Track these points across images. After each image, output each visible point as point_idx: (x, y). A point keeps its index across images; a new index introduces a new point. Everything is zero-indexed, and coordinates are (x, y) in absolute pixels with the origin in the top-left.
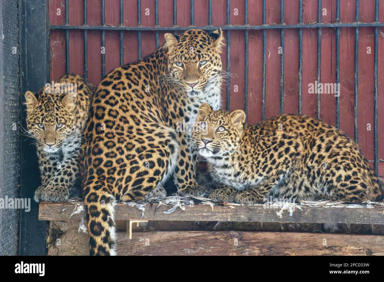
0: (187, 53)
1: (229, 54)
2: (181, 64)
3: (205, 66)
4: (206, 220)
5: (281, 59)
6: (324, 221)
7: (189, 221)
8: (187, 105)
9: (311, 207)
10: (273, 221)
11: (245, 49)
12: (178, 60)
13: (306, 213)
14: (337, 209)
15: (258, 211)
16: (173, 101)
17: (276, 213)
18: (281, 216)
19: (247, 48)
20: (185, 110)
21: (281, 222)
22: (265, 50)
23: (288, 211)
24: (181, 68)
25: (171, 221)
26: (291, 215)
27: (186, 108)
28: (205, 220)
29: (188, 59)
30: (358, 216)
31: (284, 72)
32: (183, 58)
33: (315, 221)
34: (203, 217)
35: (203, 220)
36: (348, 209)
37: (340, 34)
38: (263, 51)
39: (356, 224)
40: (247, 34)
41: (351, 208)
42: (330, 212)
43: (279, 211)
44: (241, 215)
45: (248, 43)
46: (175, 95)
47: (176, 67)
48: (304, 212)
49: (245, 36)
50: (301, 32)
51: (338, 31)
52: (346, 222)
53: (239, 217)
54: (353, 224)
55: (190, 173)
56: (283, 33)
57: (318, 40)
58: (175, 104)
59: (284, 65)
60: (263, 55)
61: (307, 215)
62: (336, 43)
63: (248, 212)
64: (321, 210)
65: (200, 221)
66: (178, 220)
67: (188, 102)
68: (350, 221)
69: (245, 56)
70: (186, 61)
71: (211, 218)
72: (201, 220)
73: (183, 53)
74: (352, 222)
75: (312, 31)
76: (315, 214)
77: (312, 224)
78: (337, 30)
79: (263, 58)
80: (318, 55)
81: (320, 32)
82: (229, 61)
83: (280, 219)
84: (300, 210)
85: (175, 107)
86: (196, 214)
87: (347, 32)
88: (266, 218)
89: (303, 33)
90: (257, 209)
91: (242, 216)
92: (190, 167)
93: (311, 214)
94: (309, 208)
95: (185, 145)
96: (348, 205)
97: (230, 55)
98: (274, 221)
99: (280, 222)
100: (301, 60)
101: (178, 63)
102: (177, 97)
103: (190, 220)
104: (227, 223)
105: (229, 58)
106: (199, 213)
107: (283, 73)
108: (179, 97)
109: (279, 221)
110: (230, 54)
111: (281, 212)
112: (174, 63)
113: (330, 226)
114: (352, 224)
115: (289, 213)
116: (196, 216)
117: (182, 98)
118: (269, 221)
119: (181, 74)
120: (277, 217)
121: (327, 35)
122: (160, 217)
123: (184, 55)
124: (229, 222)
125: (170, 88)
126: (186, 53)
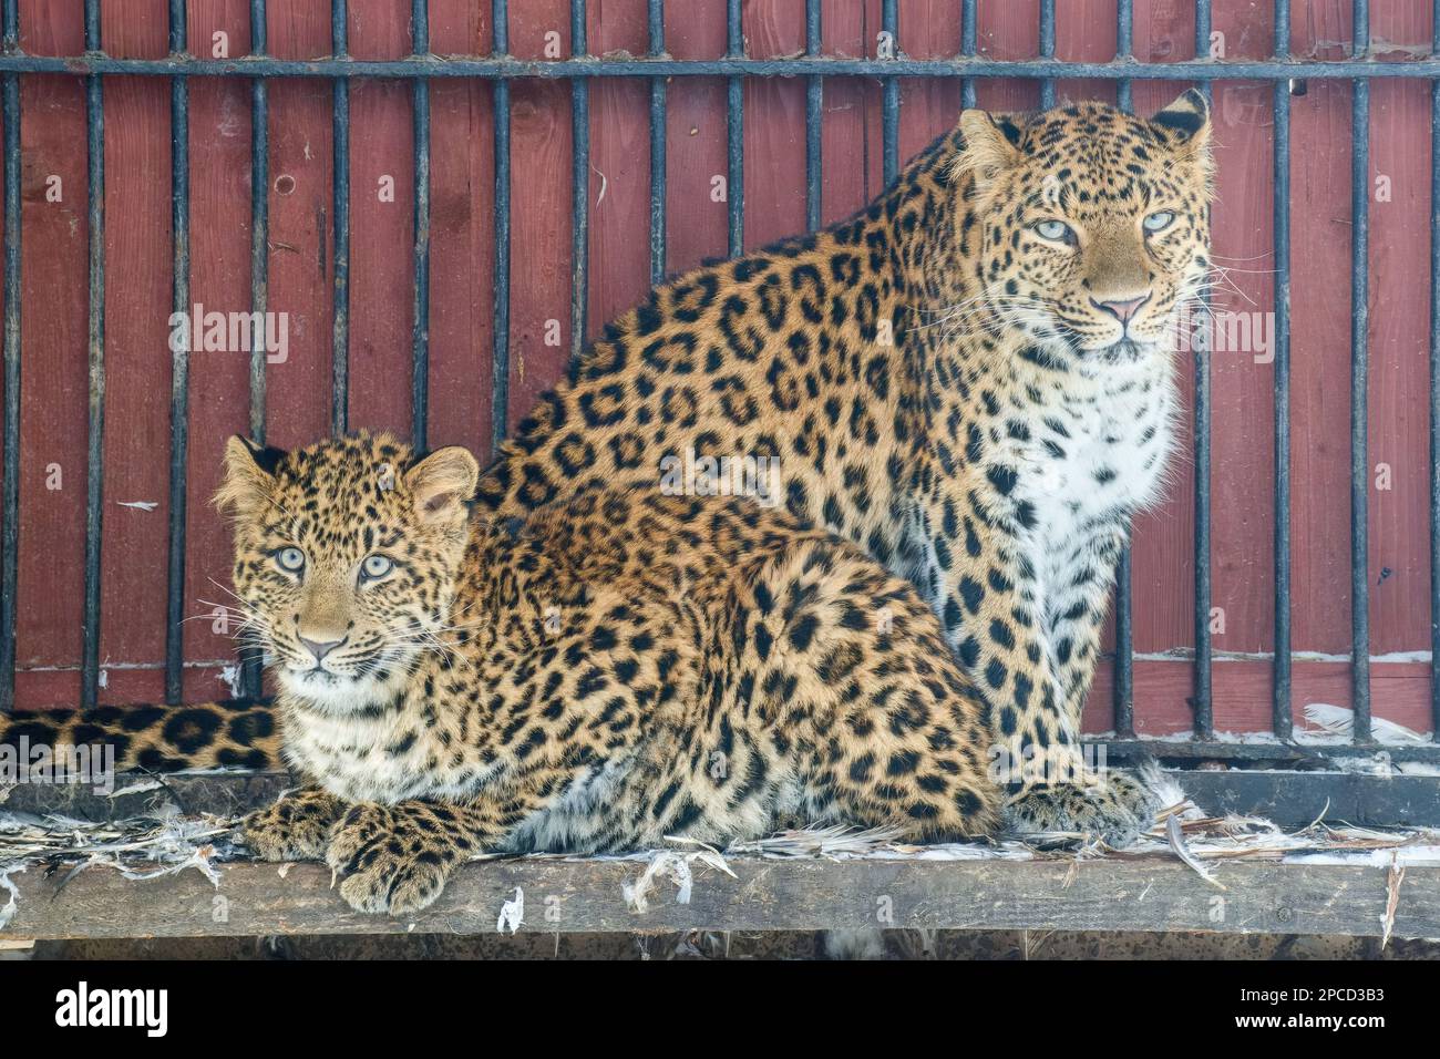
0: (1089, 177)
1: (423, 181)
2: (1058, 231)
3: (1170, 236)
4: (309, 931)
5: (651, 211)
6: (825, 923)
7: (230, 938)
8: (1008, 412)
9: (772, 861)
10: (608, 925)
11: (497, 164)
12: (1048, 211)
13: (751, 888)
14: (880, 865)
15: (543, 881)
16: (949, 396)
17: (621, 891)
18: (642, 906)
19: (504, 157)
20: (995, 438)
21: (641, 932)
22: (582, 169)
23: (675, 880)
24: (1061, 247)
25: (145, 939)
26: (685, 896)
27: (999, 423)
28: (302, 929)
29: (1096, 199)
30: (967, 893)
31: (664, 265)
32: (1073, 200)
33: (788, 924)
34: (295, 915)
35: (292, 932)
36: (925, 865)
37: (900, 106)
38: (575, 171)
39: (958, 931)
40: (502, 95)
41: (940, 863)
42: (850, 880)
43: (633, 882)
44: (467, 902)
45: (509, 137)
46: (956, 372)
47: (1036, 245)
48: (743, 882)
49: (493, 105)
50: (736, 92)
51: (894, 95)
52: (914, 926)
53: (459, 913)
54: (947, 931)
55: (1038, 722)
56: (659, 95)
57: (808, 127)
58: (955, 408)
59: (664, 238)
60: (575, 191)
61: (755, 896)
62: (885, 145)
63: (497, 889)
64: (816, 875)
65: (279, 938)
66: (179, 933)
67: (1015, 402)
68: (934, 918)
69: (495, 193)
70: (1090, 207)
71: (333, 922)
72: (282, 930)
73: (1069, 180)
74: (942, 925)
75: (782, 91)
76: (789, 890)
77: (777, 934)
78: (886, 90)
79: (575, 205)
80: (808, 193)
81: (817, 95)
82: (423, 213)
83: (636, 916)
84: (723, 872)
85: (953, 421)
86: (261, 906)
87: (929, 98)
88: (576, 916)
89: (745, 100)
90: (538, 873)
91: (471, 909)
92: (1037, 696)
93: (773, 890)
94: (762, 867)
95: (1007, 594)
96: (928, 849)
97: (429, 189)
98: (613, 929)
99: (635, 930)
100: (736, 213)
101: (1043, 228)
102: (965, 377)
103: (231, 934)
104: (405, 939)
105: (423, 200)
106: (276, 898)
107: (660, 268)
108: (974, 378)
109: (633, 925)
110: (429, 182)
111: (644, 883)
112: (1027, 226)
113: (851, 943)
114: (941, 933)
115: (677, 889)
116: (260, 912)
117: (986, 383)
118: (589, 927)
119: (1068, 269)
120: (625, 910)
121: (848, 107)
122: (93, 924)
123: (1074, 184)
124: (413, 937)
125: (937, 340)
126: (1082, 177)
